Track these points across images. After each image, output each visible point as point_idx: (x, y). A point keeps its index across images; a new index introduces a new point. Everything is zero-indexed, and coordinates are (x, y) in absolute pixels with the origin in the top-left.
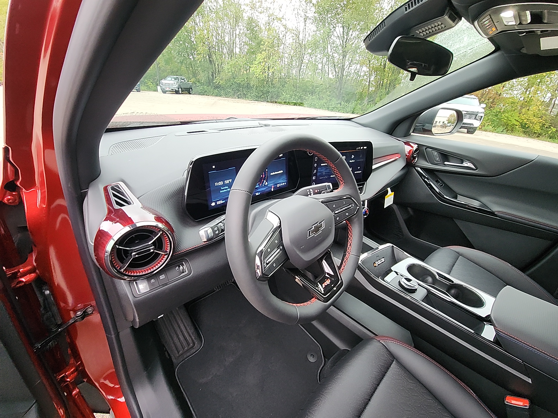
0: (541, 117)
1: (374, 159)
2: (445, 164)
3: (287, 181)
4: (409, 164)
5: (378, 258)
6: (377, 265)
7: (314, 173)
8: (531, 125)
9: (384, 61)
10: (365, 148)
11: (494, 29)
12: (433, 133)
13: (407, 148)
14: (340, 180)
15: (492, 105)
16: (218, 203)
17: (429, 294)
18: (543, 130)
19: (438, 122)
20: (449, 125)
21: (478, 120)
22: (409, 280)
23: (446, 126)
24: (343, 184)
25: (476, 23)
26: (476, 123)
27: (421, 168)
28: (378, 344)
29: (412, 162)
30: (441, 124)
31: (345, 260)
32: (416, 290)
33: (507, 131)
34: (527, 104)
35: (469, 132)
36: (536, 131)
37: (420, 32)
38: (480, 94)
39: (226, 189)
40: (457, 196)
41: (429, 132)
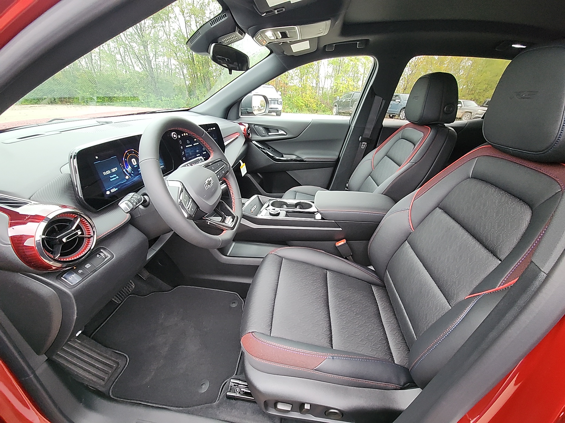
1: (224, 138)
2: (269, 135)
3: (164, 163)
4: (248, 140)
5: (252, 206)
6: (253, 211)
7: (183, 154)
8: (311, 104)
9: (191, 54)
10: (214, 128)
11: (265, 42)
12: (255, 114)
13: (242, 128)
14: (210, 149)
15: (284, 92)
16: (112, 191)
17: (287, 213)
19: (255, 107)
20: (262, 108)
21: (279, 104)
22: (274, 209)
23: (261, 109)
24: (212, 152)
25: (254, 38)
26: (280, 107)
27: (256, 141)
28: (272, 255)
29: (249, 138)
30: (257, 108)
31: (233, 205)
32: (279, 213)
33: (299, 111)
34: (304, 89)
35: (278, 115)
36: (314, 109)
37: (225, 40)
38: (274, 84)
39: (115, 177)
40: (283, 156)
41: (251, 113)
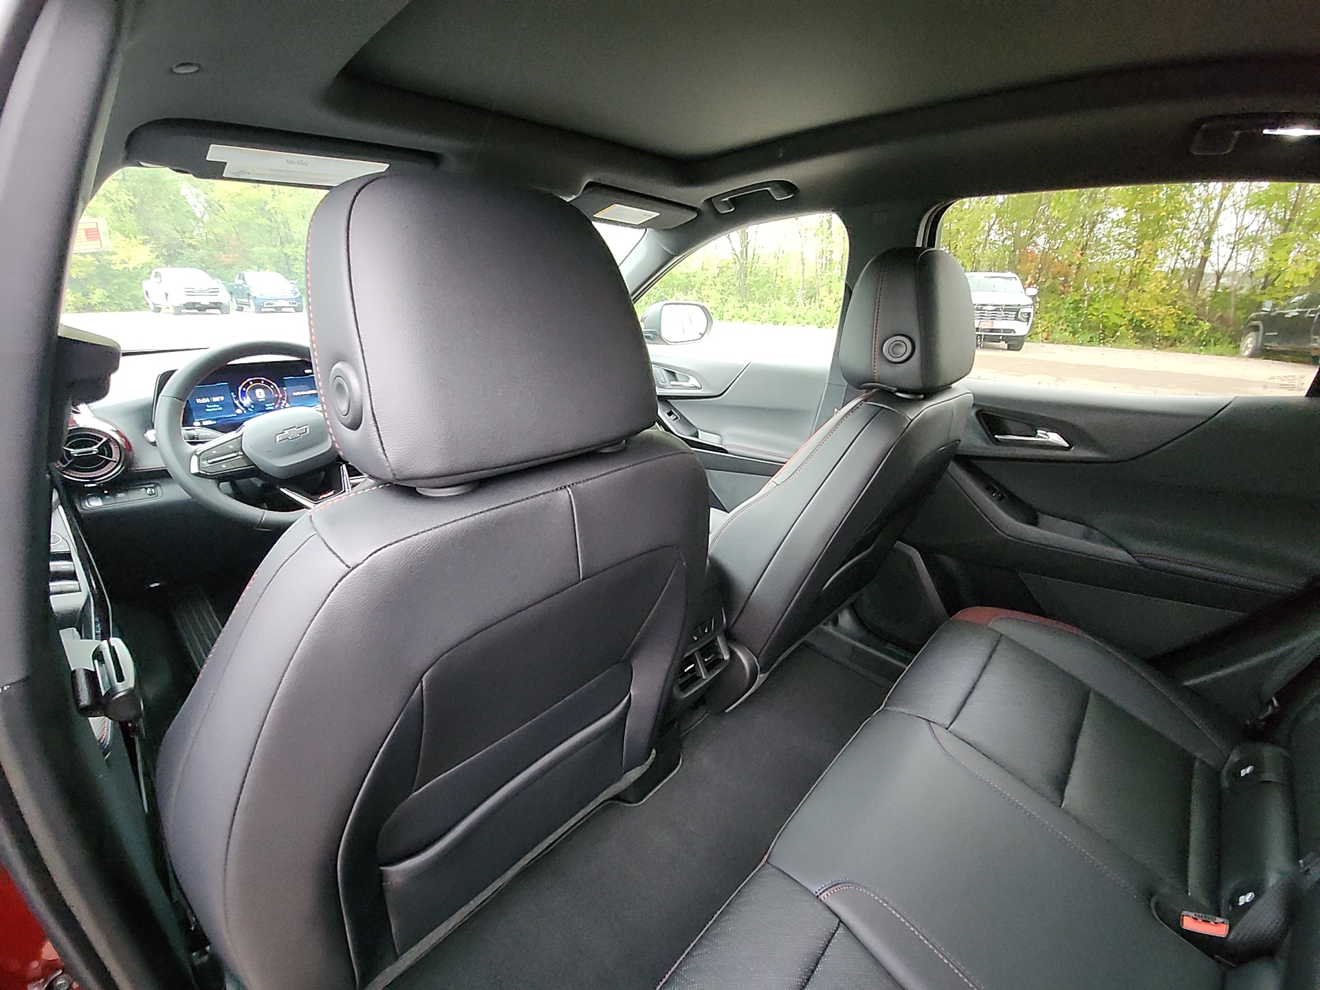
0: (1174, 303)
2: (671, 386)
8: (1153, 322)
12: (668, 342)
18: (1182, 329)
21: (1023, 321)
26: (1021, 329)
33: (1102, 339)
35: (1013, 348)
36: (1167, 335)
39: (216, 408)
